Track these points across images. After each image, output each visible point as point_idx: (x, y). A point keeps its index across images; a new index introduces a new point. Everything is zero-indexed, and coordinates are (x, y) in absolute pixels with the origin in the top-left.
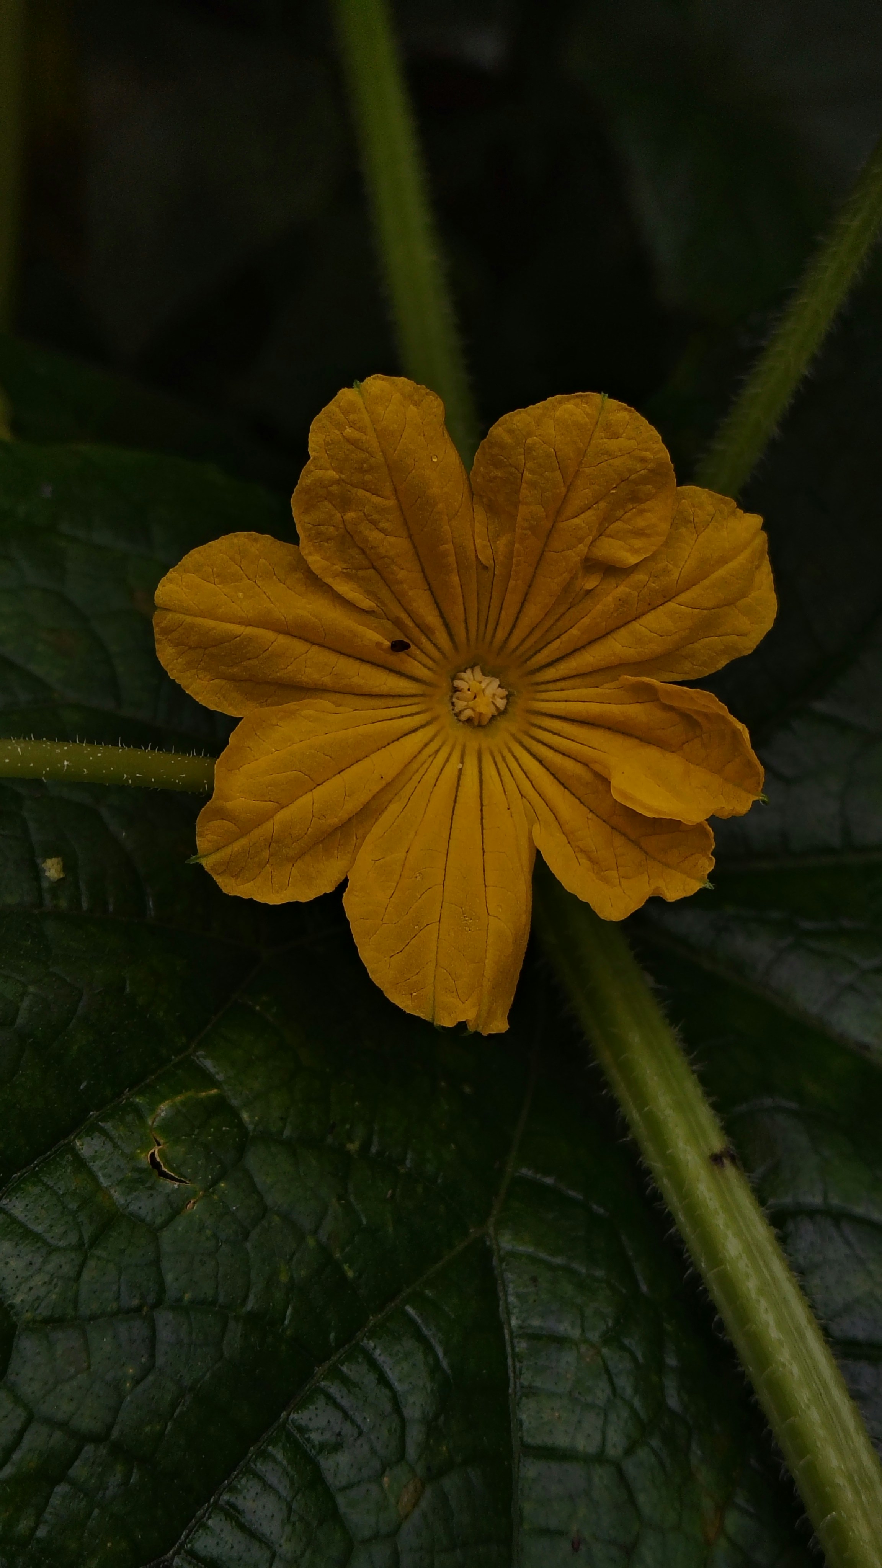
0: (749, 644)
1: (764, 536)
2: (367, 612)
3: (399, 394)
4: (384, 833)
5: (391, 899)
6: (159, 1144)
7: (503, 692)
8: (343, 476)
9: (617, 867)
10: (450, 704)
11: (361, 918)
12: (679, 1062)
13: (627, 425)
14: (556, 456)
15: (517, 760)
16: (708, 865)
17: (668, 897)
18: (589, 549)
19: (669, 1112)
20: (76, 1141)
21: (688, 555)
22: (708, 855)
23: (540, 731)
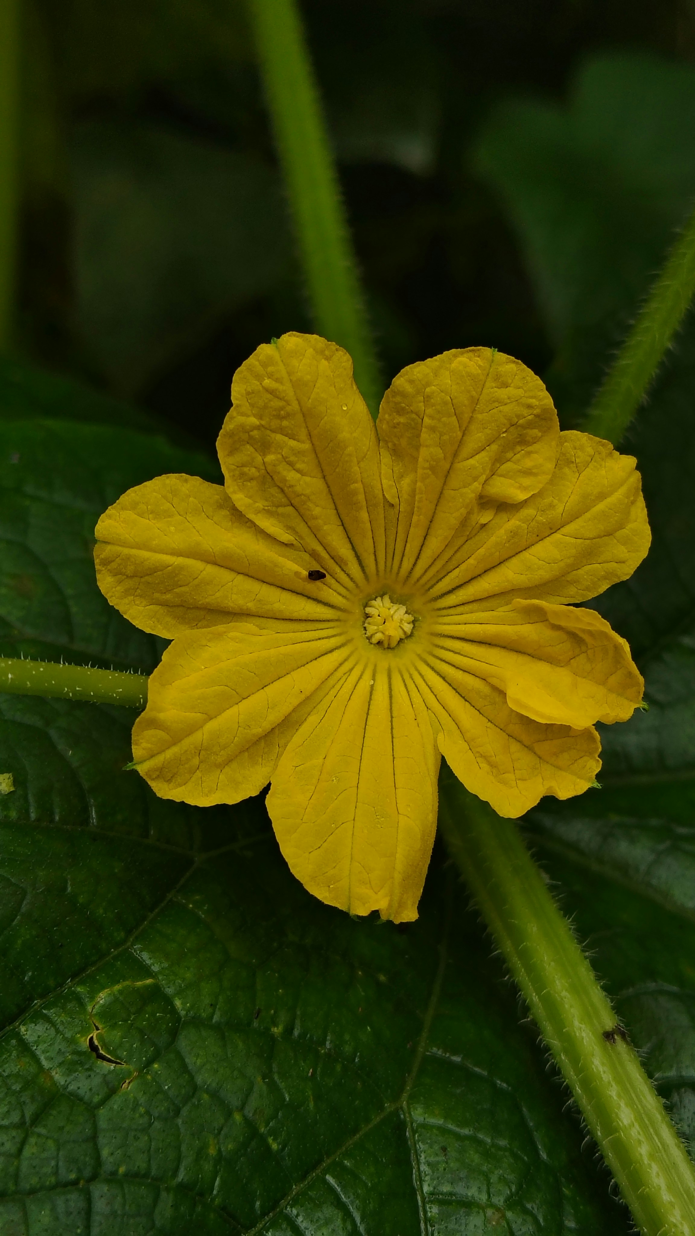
0: (627, 571)
1: (638, 475)
2: (286, 545)
3: (312, 350)
4: (304, 742)
5: (310, 800)
6: (97, 1029)
7: (410, 618)
8: (263, 423)
9: (514, 771)
10: (363, 629)
11: (282, 818)
12: (573, 949)
13: (515, 376)
14: (452, 404)
15: (422, 676)
16: (595, 766)
17: (560, 796)
18: (483, 487)
19: (564, 993)
20: (21, 1026)
21: (571, 491)
22: (595, 758)
23: (443, 651)
